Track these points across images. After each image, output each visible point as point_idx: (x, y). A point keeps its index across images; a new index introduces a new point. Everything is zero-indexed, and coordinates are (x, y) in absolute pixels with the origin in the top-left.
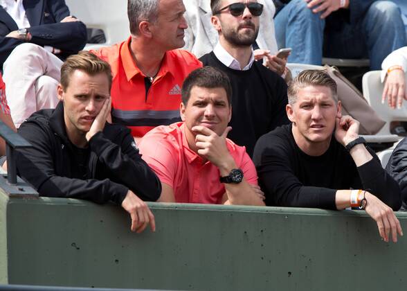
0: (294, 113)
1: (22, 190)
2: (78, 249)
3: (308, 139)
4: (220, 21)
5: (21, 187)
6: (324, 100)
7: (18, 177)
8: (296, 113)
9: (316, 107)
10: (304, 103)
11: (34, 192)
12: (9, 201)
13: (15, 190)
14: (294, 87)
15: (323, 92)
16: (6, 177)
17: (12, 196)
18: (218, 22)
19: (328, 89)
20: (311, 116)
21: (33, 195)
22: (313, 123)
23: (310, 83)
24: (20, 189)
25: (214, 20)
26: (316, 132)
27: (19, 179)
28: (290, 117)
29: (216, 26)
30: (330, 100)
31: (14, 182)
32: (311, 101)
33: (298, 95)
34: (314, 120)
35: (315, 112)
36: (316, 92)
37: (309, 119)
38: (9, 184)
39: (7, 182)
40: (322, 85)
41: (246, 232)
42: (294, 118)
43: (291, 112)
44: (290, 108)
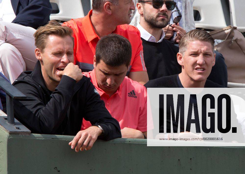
0: (182, 59)
1: (18, 128)
2: (59, 171)
3: (192, 79)
4: (144, 8)
5: (18, 126)
6: (207, 51)
7: (15, 119)
8: (185, 59)
9: (201, 56)
10: (192, 52)
11: (28, 130)
12: (10, 136)
13: (14, 128)
14: (185, 41)
15: (207, 45)
16: (6, 119)
17: (11, 133)
18: (142, 8)
20: (197, 61)
21: (26, 133)
22: (198, 66)
23: (197, 39)
24: (17, 128)
25: (139, 6)
26: (199, 73)
27: (16, 121)
28: (180, 62)
29: (140, 10)
31: (13, 122)
32: (198, 51)
33: (188, 46)
34: (199, 64)
35: (200, 59)
36: (202, 45)
37: (195, 64)
38: (9, 124)
39: (7, 122)
40: (206, 41)
41: (179, 160)
42: (183, 63)
43: (181, 58)
44: (180, 55)
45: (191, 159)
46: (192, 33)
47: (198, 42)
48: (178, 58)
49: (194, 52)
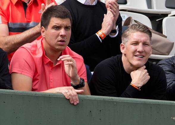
0: (125, 48)
9: (141, 44)
10: (133, 41)
14: (127, 33)
19: (148, 36)
20: (137, 50)
22: (138, 54)
23: (138, 30)
30: (148, 41)
33: (130, 37)
34: (139, 52)
37: (136, 51)
41: (90, 111)
42: (125, 51)
43: (123, 48)
44: (123, 45)
45: (100, 111)
46: (133, 26)
47: (139, 33)
48: (121, 48)
49: (135, 42)
